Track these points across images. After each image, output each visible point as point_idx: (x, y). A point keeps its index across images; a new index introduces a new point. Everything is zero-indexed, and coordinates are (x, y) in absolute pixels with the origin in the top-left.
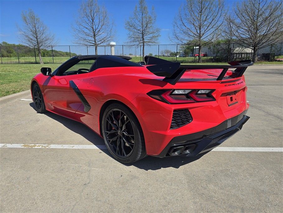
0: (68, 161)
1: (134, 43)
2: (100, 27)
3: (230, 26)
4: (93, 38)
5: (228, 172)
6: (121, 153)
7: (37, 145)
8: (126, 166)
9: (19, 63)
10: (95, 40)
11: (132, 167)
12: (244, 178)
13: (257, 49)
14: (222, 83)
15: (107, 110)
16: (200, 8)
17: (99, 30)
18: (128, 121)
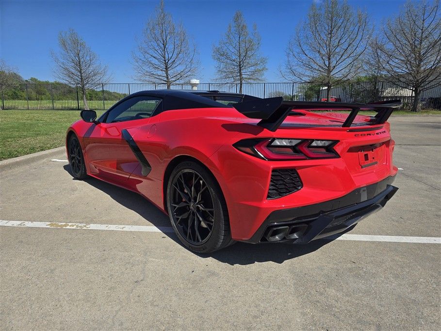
0: (114, 248)
1: (227, 81)
2: (175, 56)
3: (378, 55)
4: (164, 72)
5: (361, 272)
6: (193, 237)
7: (70, 224)
8: (201, 258)
9: (53, 109)
10: (167, 75)
11: (210, 260)
12: (385, 281)
13: (420, 91)
14: (351, 131)
15: (174, 172)
16: (330, 27)
17: (174, 61)
18: (205, 187)
